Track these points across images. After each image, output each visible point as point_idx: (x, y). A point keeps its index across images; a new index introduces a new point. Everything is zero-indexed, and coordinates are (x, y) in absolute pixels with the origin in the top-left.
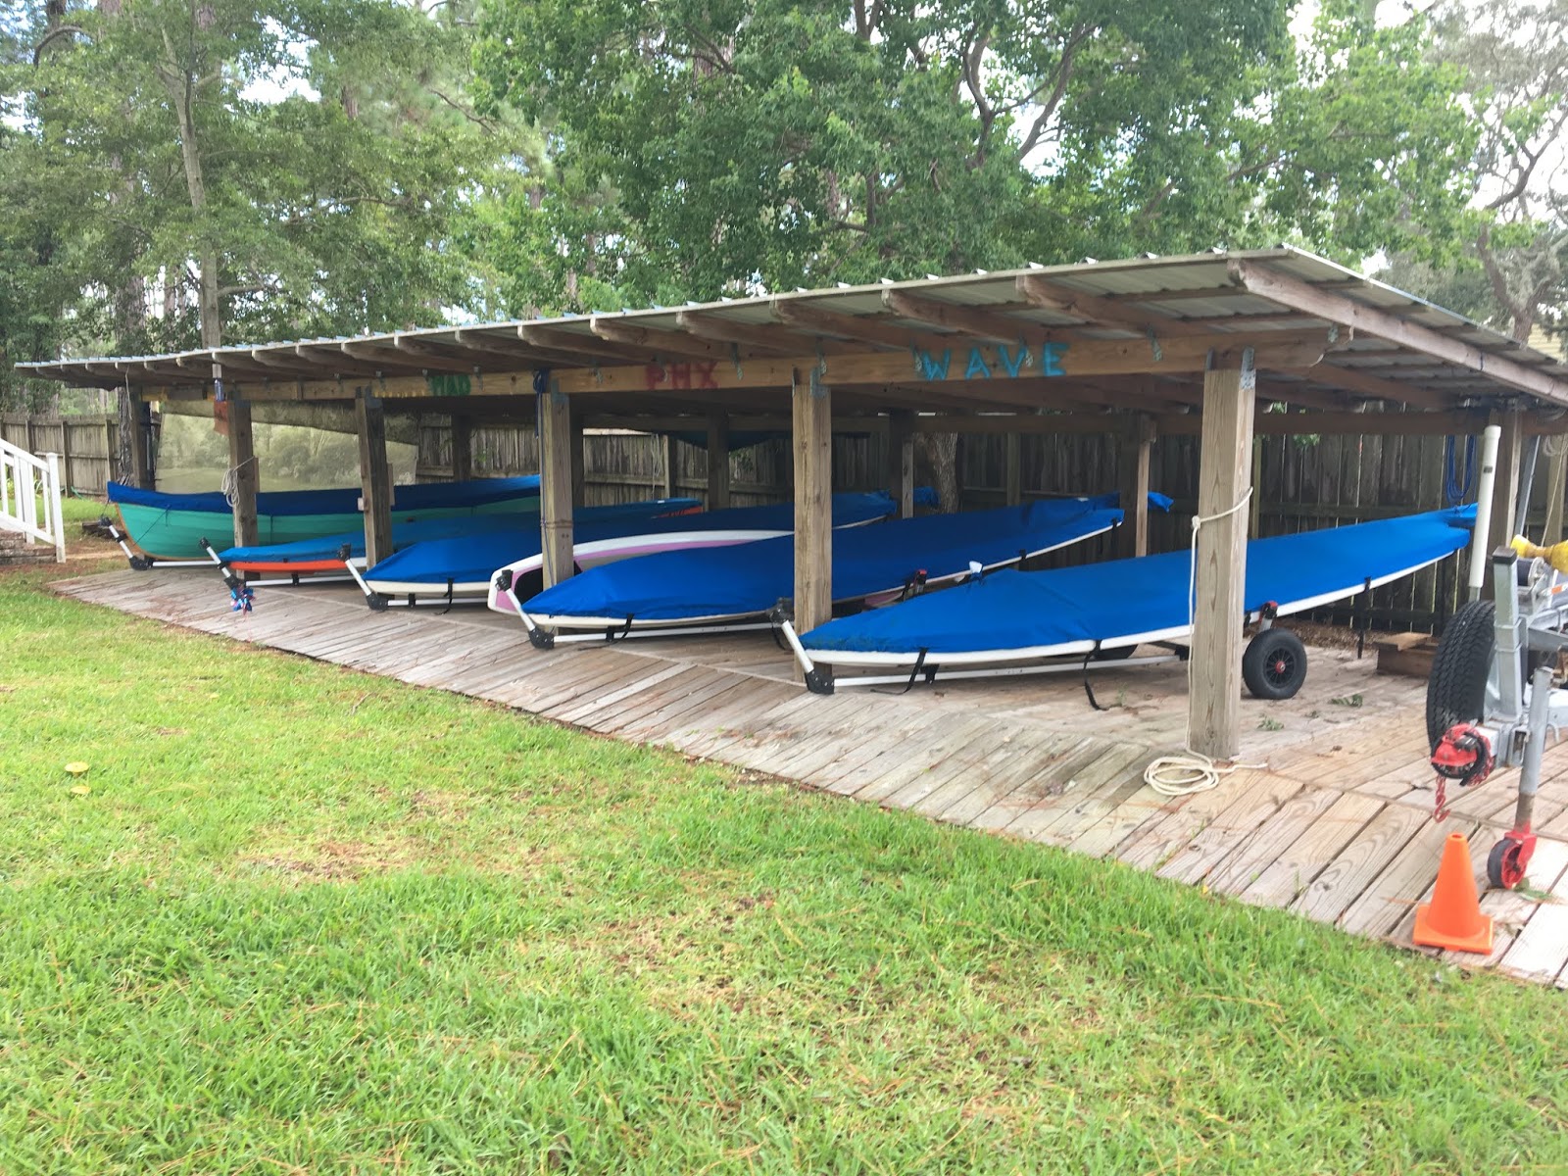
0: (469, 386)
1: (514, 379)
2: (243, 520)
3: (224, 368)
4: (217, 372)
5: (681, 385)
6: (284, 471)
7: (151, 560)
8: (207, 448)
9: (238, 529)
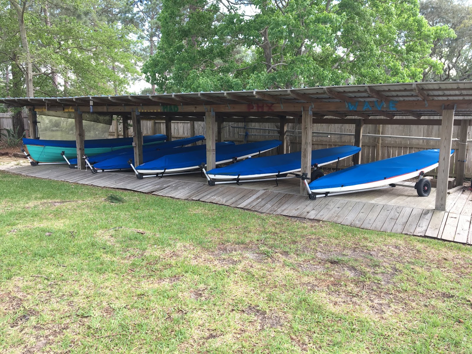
0: (178, 109)
1: (196, 107)
2: (80, 149)
3: (94, 102)
4: (91, 103)
5: (260, 110)
6: (71, 132)
7: (38, 163)
8: (49, 125)
9: (79, 152)
